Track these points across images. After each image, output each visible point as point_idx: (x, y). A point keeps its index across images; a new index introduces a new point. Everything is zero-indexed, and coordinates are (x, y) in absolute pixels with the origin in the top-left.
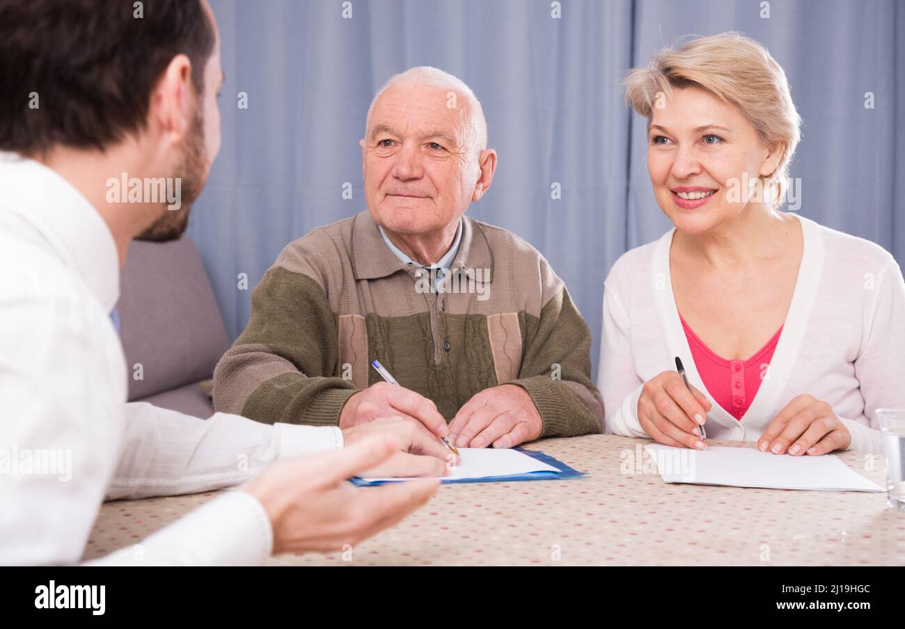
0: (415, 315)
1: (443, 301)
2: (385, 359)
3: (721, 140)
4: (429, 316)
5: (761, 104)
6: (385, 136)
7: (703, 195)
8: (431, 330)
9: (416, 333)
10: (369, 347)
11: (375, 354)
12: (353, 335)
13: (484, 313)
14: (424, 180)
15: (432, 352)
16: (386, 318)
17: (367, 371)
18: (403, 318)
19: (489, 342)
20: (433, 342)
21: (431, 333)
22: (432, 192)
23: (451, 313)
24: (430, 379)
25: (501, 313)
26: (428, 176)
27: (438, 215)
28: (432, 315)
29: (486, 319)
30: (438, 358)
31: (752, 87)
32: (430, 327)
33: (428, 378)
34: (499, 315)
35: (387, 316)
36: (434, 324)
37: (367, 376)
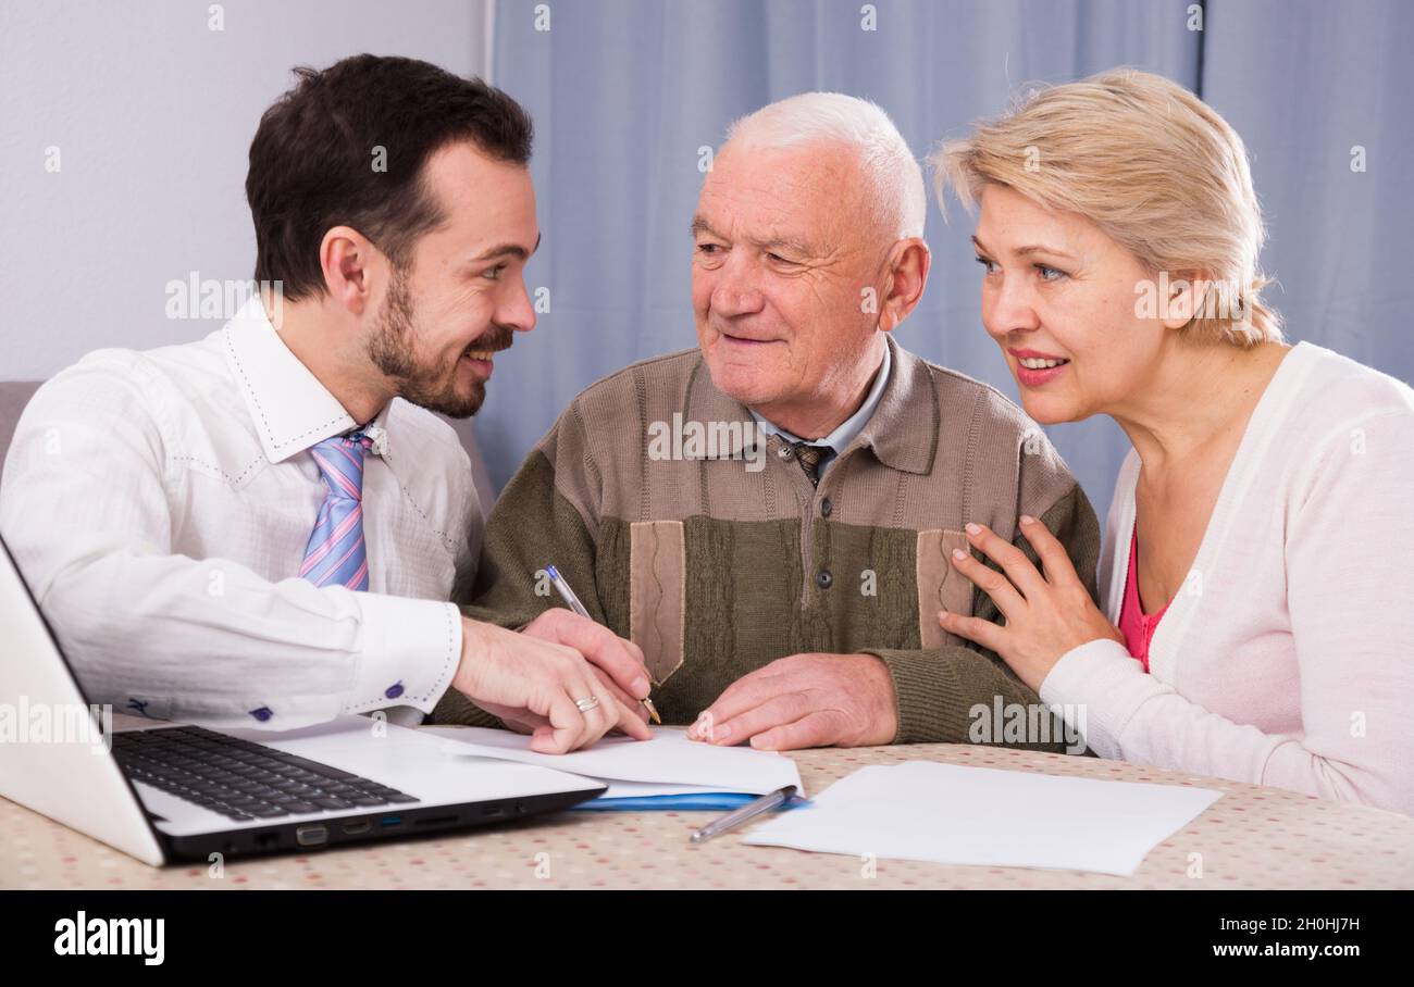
0: (777, 521)
1: (825, 501)
2: (715, 594)
3: (1064, 273)
4: (799, 525)
5: (1128, 211)
6: (706, 238)
7: (1051, 363)
8: (800, 548)
9: (775, 552)
10: (688, 573)
11: (699, 586)
12: (655, 554)
13: (912, 526)
14: (766, 311)
15: (799, 588)
16: (729, 522)
17: (683, 613)
18: (757, 525)
19: (914, 578)
20: (802, 571)
21: (800, 554)
22: (783, 331)
23: (842, 520)
24: (793, 633)
25: (943, 529)
26: (775, 307)
27: (795, 370)
28: (803, 523)
29: (916, 537)
30: (807, 598)
31: (1108, 183)
32: (799, 544)
33: (789, 632)
34: (939, 531)
35: (731, 518)
36: (806, 540)
37: (683, 621)
